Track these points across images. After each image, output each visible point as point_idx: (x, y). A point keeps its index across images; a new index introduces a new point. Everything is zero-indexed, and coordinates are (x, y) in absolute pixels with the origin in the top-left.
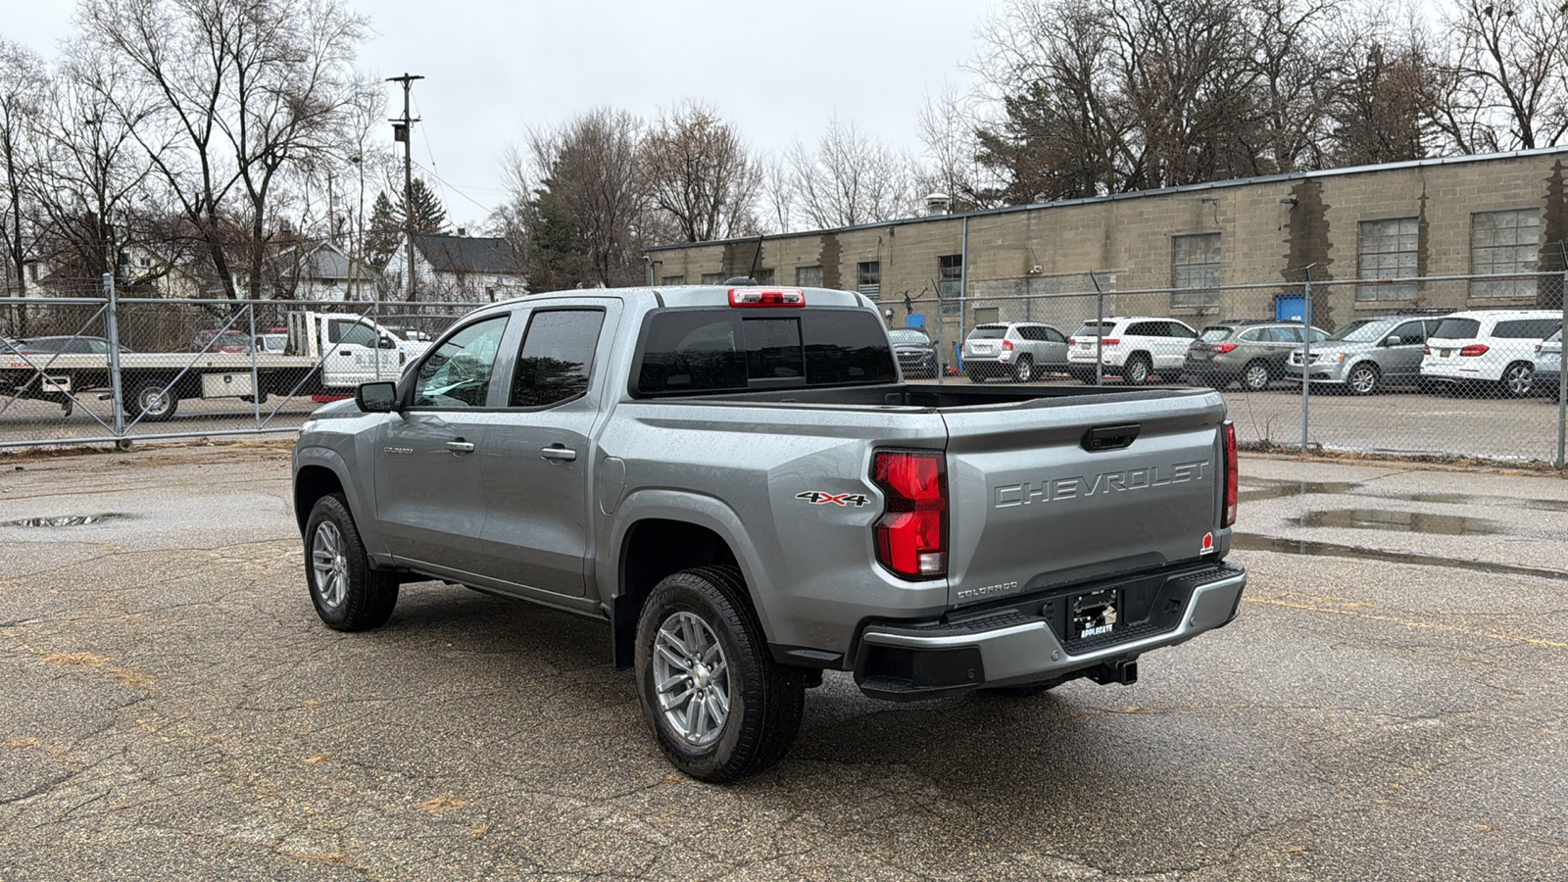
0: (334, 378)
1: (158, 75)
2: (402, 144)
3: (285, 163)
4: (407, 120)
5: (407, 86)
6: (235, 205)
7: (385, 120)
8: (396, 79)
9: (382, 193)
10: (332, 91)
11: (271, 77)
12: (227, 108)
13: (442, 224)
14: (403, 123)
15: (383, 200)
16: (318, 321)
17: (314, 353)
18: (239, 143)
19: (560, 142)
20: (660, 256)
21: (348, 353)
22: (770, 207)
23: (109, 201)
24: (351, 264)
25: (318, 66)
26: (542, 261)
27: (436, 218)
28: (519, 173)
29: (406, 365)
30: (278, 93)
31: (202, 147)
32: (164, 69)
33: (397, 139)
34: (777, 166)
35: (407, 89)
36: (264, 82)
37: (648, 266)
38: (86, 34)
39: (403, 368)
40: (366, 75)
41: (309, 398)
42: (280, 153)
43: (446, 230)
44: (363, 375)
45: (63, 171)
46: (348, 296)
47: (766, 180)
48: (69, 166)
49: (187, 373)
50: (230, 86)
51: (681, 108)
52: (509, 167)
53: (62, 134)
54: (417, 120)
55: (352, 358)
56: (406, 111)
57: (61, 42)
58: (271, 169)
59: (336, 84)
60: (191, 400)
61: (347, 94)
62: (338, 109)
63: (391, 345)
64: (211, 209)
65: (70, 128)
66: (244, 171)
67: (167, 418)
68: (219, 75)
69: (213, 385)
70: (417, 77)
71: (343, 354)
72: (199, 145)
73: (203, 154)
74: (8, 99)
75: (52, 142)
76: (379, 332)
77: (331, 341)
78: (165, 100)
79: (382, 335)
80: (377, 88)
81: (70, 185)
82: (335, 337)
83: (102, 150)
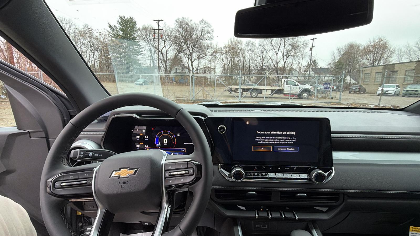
0: (286, 91)
1: (272, 44)
2: (311, 51)
4: (312, 47)
7: (308, 47)
10: (299, 43)
12: (282, 48)
14: (311, 47)
16: (284, 81)
17: (283, 86)
18: (283, 53)
19: (344, 48)
20: (365, 69)
21: (289, 87)
22: (397, 58)
23: (263, 64)
26: (336, 71)
28: (334, 55)
29: (301, 89)
30: (290, 45)
31: (277, 54)
33: (310, 50)
34: (400, 49)
35: (313, 41)
36: (288, 43)
37: (361, 71)
41: (283, 95)
42: (289, 55)
45: (258, 60)
47: (396, 52)
48: (258, 59)
49: (252, 89)
51: (375, 38)
52: (332, 54)
53: (258, 55)
56: (313, 45)
58: (287, 57)
59: (300, 42)
60: (260, 94)
61: (302, 43)
62: (300, 46)
63: (298, 85)
64: (277, 64)
65: (259, 54)
66: (283, 58)
67: (256, 97)
68: (281, 42)
69: (264, 92)
70: (316, 39)
71: (288, 87)
72: (276, 54)
73: (277, 56)
74: (251, 49)
75: (257, 56)
76: (295, 83)
77: (286, 84)
78: (272, 48)
79: (296, 83)
80: (308, 42)
81: (259, 62)
82: (287, 84)
83: (263, 57)
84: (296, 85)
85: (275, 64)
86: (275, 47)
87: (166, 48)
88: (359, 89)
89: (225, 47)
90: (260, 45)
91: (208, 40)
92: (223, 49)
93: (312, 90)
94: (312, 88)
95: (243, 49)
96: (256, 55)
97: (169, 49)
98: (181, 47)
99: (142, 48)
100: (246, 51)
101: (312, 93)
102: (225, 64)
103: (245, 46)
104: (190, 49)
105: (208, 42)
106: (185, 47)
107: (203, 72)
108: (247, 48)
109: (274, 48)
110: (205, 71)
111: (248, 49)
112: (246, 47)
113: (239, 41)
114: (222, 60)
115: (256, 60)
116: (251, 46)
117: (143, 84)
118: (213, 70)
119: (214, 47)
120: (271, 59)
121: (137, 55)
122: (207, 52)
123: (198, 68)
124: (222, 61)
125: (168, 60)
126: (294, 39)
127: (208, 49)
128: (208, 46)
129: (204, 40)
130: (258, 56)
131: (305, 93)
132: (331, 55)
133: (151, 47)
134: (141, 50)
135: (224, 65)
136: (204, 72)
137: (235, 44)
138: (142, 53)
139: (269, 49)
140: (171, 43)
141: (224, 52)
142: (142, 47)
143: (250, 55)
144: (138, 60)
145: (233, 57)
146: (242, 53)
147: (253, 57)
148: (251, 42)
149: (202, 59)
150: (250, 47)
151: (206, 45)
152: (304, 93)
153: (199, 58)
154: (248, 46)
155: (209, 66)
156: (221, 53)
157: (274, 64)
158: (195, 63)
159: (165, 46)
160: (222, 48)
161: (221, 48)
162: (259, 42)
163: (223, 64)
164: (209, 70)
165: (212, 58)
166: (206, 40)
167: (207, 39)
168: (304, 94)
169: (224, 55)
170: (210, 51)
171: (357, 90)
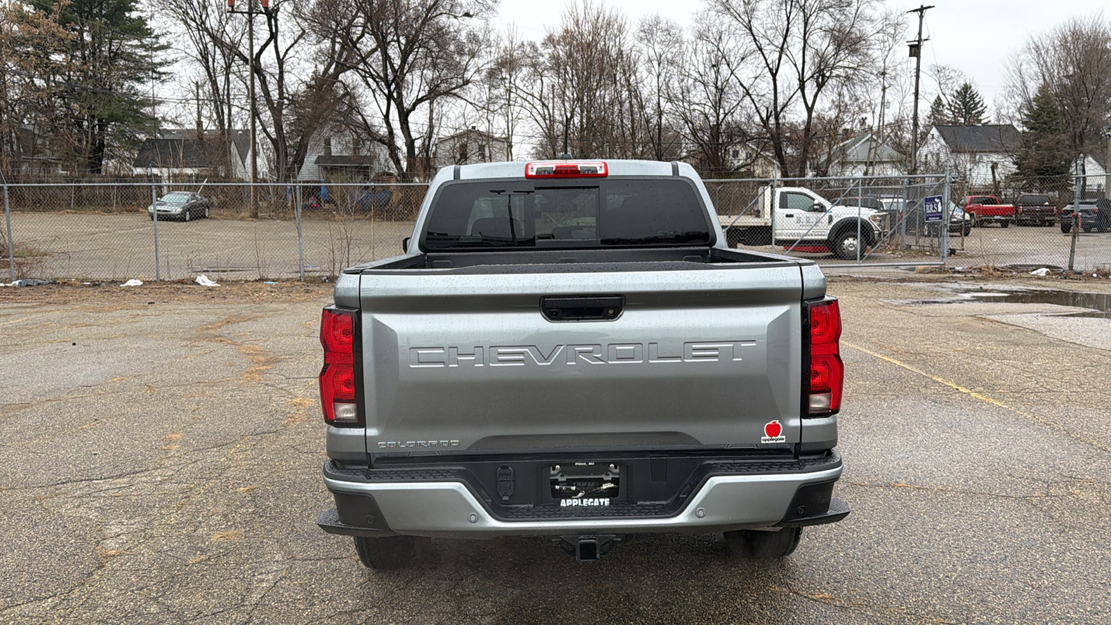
0: (781, 232)
1: (750, 29)
2: (915, 59)
3: (830, 81)
4: (919, 41)
5: (921, 14)
6: (829, 113)
7: (903, 42)
8: (914, 11)
9: (938, 97)
10: (867, 26)
11: (826, 20)
12: (795, 46)
13: (983, 116)
14: (916, 43)
15: (938, 102)
16: (770, 194)
17: (768, 215)
18: (800, 70)
21: (791, 216)
23: (721, 116)
24: (870, 151)
25: (858, 8)
27: (979, 112)
29: (833, 223)
30: (831, 32)
31: (774, 76)
32: (755, 23)
33: (911, 55)
35: (921, 17)
36: (821, 25)
38: (709, 7)
39: (831, 226)
40: (894, 11)
41: (782, 247)
42: (828, 74)
43: (986, 121)
44: (800, 231)
45: (696, 100)
46: (866, 174)
48: (699, 95)
50: (797, 30)
54: (927, 40)
55: (794, 219)
56: (920, 34)
57: (693, 14)
58: (820, 86)
59: (871, 20)
61: (879, 26)
62: (872, 38)
63: (823, 209)
64: (777, 118)
65: (702, 72)
66: (802, 92)
68: (789, 24)
70: (929, 7)
71: (787, 216)
72: (772, 73)
73: (775, 80)
74: (661, 56)
75: (691, 81)
76: (813, 199)
77: (780, 207)
78: (754, 46)
79: (816, 202)
80: (900, 19)
81: (699, 108)
82: (784, 205)
83: (719, 84)
84: (815, 207)
85: (768, 118)
86: (763, 42)
87: (276, 47)
88: (1095, 215)
89: (550, 40)
90: (701, 36)
91: (474, 18)
92: (541, 50)
93: (875, 225)
94: (875, 216)
95: (628, 57)
96: (686, 79)
97: (291, 52)
98: (350, 45)
99: (163, 48)
100: (640, 63)
101: (876, 238)
102: (552, 120)
103: (636, 42)
104: (394, 52)
105: (475, 24)
106: (368, 43)
107: (454, 157)
108: (645, 49)
109: (761, 49)
110: (464, 148)
111: (652, 53)
112: (640, 45)
113: (610, 17)
114: (540, 100)
115: (689, 102)
116: (662, 42)
117: (188, 217)
118: (498, 145)
119: (502, 46)
120: (750, 95)
121: (139, 80)
122: (472, 70)
123: (430, 137)
124: (537, 102)
125: (286, 102)
126: (848, 9)
127: (473, 55)
128: (473, 38)
129: (456, 17)
130: (696, 80)
131: (851, 237)
132: (1008, 69)
133: (210, 46)
134: (159, 57)
135: (548, 122)
136: (458, 156)
137: (595, 32)
138: (164, 73)
139: (742, 51)
140: (305, 25)
141: (545, 59)
142: (162, 41)
143: (661, 79)
144: (145, 103)
145: (585, 89)
146: (625, 74)
147: (676, 84)
148: (663, 25)
149: (450, 99)
150: (657, 47)
151: (463, 37)
152: (847, 238)
153: (434, 94)
154: (649, 41)
155: (482, 128)
156: (534, 65)
157: (764, 116)
158: (419, 120)
159: (273, 36)
160: (538, 45)
161: (533, 46)
162: (695, 25)
163: (545, 119)
164: (481, 148)
165: (496, 92)
166: (467, 15)
167: (471, 13)
168: (846, 242)
169: (550, 79)
170: (485, 61)
171: (1090, 219)
